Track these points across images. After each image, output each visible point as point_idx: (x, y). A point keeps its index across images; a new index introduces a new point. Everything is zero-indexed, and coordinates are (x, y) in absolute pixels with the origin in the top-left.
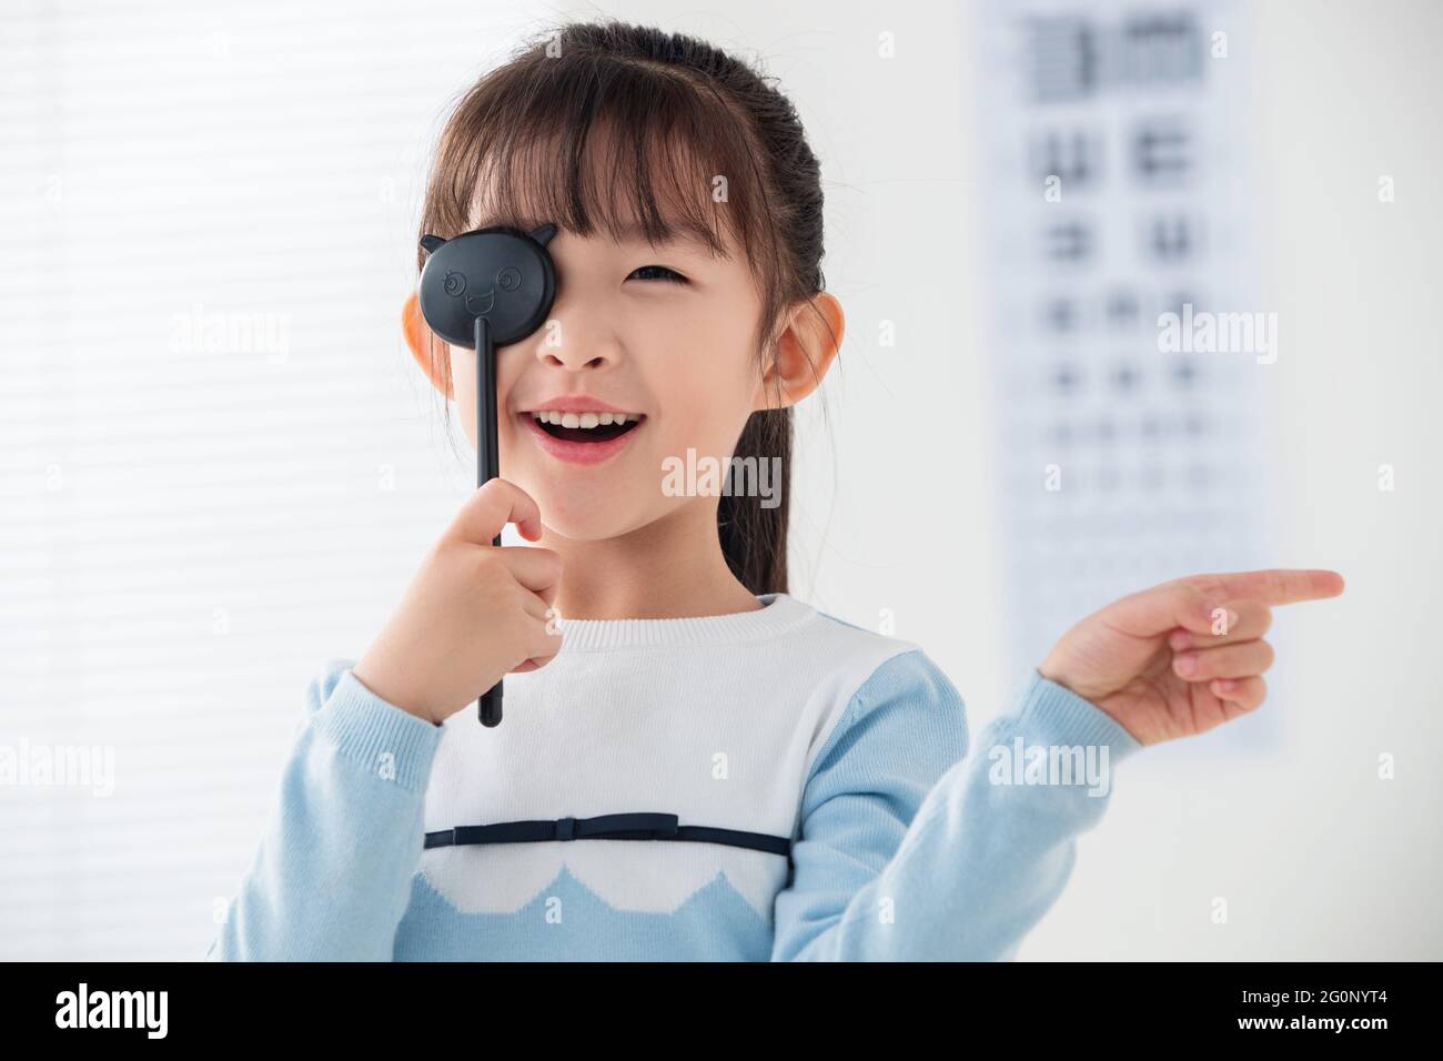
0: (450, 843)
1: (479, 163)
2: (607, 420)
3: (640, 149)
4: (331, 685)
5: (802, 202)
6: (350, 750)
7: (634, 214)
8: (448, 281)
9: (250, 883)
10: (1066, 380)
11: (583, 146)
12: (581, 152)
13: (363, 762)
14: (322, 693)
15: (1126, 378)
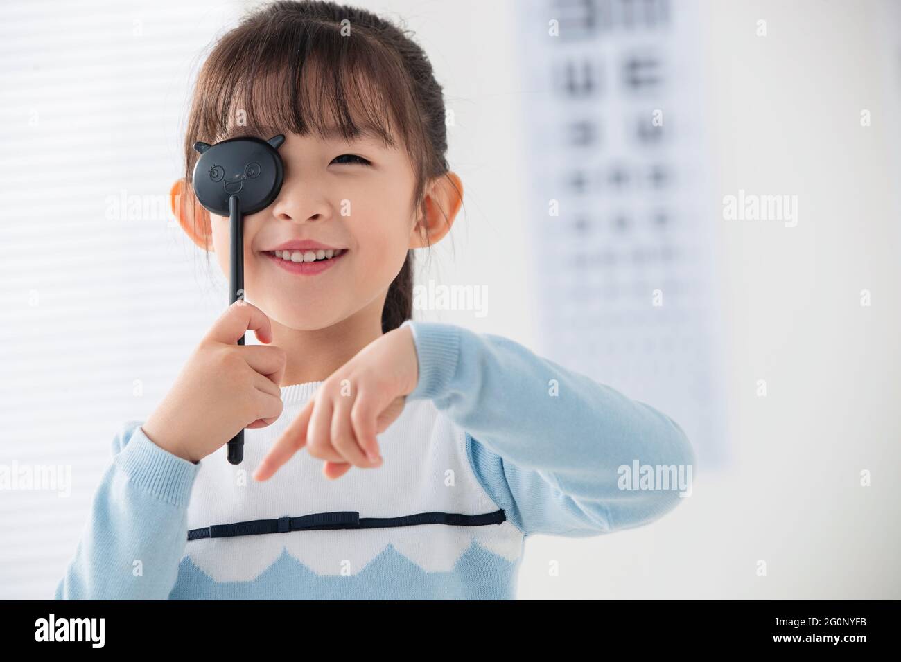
0: (207, 536)
1: (231, 93)
2: (321, 255)
3: (336, 78)
4: (127, 438)
5: (435, 112)
6: (138, 479)
7: (335, 120)
8: (212, 172)
9: (72, 568)
10: (582, 225)
11: (300, 75)
12: (299, 79)
13: (146, 487)
14: (121, 443)
15: (621, 223)
